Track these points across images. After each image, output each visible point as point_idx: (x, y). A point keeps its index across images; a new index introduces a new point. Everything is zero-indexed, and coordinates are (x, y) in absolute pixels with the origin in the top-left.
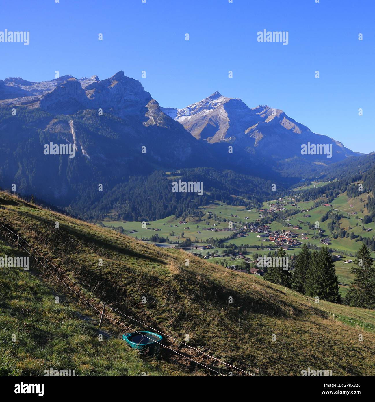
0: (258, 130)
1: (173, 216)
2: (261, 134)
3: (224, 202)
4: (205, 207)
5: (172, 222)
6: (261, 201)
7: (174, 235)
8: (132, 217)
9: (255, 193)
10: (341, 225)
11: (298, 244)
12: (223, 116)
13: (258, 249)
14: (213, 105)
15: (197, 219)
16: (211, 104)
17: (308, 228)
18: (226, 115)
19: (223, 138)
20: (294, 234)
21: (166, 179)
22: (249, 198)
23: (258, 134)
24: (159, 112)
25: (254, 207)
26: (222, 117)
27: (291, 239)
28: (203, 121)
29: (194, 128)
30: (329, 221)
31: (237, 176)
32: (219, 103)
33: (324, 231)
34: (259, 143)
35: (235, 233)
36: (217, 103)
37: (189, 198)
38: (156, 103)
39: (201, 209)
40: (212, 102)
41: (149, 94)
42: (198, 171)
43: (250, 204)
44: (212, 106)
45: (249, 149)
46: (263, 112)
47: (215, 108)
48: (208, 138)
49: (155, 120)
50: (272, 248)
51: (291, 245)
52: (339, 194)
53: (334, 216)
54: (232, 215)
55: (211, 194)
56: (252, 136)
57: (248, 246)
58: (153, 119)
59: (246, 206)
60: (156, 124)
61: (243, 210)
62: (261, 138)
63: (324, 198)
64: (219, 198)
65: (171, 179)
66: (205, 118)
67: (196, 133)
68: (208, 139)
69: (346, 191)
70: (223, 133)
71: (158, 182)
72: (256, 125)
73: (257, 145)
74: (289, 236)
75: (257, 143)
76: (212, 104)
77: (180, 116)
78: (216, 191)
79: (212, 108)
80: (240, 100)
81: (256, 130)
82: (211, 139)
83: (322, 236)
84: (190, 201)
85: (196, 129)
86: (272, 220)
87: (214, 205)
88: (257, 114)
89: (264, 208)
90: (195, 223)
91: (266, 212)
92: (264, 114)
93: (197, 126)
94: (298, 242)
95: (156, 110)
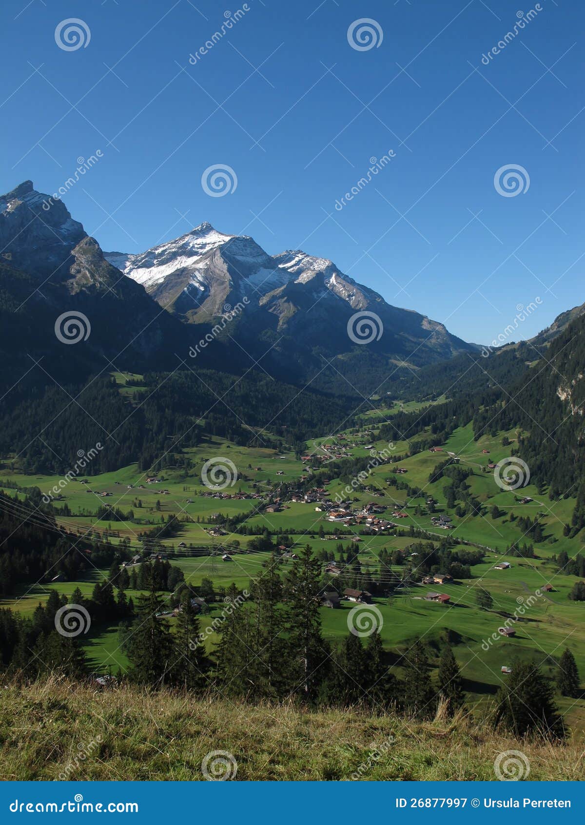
0: (286, 298)
1: (134, 467)
2: (292, 305)
3: (232, 440)
4: (195, 449)
5: (132, 477)
6: (300, 438)
7: (140, 506)
8: (52, 468)
9: (288, 423)
10: (470, 490)
11: (389, 526)
12: (219, 270)
13: (314, 538)
14: (198, 248)
15: (182, 472)
16: (193, 247)
17: (406, 495)
18: (225, 266)
19: (218, 312)
20: (379, 507)
21: (118, 393)
22: (280, 433)
23: (286, 305)
24: (99, 261)
25: (289, 449)
26: (217, 271)
27: (375, 517)
28: (179, 278)
29: (161, 292)
30: (446, 481)
31: (253, 389)
32: (209, 244)
33: (435, 502)
34: (288, 322)
35: (260, 503)
36: (206, 244)
37: (164, 433)
38: (94, 242)
39: (187, 453)
40: (195, 242)
41: (80, 226)
42: (177, 378)
43: (281, 444)
44: (196, 250)
45: (269, 334)
46: (293, 262)
47: (201, 254)
48: (190, 311)
49: (93, 276)
50: (342, 536)
51: (377, 529)
52: (457, 428)
53: (456, 471)
54: (250, 466)
55: (206, 423)
56: (274, 310)
57: (293, 532)
58: (89, 275)
59: (274, 448)
60: (94, 285)
61: (270, 456)
62: (292, 313)
63: (427, 434)
64: (221, 433)
65: (127, 393)
66: (184, 273)
67: (166, 302)
68: (189, 314)
69: (472, 421)
70: (218, 302)
71: (103, 398)
72: (282, 288)
73: (285, 326)
74: (369, 510)
75: (284, 323)
76: (196, 246)
77: (134, 268)
78: (215, 419)
79: (196, 253)
80: (251, 238)
81: (282, 297)
82: (196, 313)
83: (434, 511)
84: (166, 439)
85: (165, 294)
86: (330, 478)
87: (211, 445)
88: (281, 266)
89: (310, 452)
90: (177, 481)
91: (317, 462)
92: (296, 268)
93: (168, 288)
94: (389, 524)
95: (94, 256)
